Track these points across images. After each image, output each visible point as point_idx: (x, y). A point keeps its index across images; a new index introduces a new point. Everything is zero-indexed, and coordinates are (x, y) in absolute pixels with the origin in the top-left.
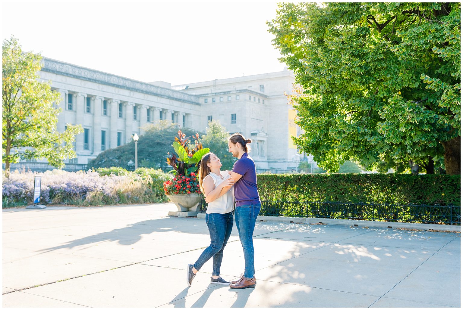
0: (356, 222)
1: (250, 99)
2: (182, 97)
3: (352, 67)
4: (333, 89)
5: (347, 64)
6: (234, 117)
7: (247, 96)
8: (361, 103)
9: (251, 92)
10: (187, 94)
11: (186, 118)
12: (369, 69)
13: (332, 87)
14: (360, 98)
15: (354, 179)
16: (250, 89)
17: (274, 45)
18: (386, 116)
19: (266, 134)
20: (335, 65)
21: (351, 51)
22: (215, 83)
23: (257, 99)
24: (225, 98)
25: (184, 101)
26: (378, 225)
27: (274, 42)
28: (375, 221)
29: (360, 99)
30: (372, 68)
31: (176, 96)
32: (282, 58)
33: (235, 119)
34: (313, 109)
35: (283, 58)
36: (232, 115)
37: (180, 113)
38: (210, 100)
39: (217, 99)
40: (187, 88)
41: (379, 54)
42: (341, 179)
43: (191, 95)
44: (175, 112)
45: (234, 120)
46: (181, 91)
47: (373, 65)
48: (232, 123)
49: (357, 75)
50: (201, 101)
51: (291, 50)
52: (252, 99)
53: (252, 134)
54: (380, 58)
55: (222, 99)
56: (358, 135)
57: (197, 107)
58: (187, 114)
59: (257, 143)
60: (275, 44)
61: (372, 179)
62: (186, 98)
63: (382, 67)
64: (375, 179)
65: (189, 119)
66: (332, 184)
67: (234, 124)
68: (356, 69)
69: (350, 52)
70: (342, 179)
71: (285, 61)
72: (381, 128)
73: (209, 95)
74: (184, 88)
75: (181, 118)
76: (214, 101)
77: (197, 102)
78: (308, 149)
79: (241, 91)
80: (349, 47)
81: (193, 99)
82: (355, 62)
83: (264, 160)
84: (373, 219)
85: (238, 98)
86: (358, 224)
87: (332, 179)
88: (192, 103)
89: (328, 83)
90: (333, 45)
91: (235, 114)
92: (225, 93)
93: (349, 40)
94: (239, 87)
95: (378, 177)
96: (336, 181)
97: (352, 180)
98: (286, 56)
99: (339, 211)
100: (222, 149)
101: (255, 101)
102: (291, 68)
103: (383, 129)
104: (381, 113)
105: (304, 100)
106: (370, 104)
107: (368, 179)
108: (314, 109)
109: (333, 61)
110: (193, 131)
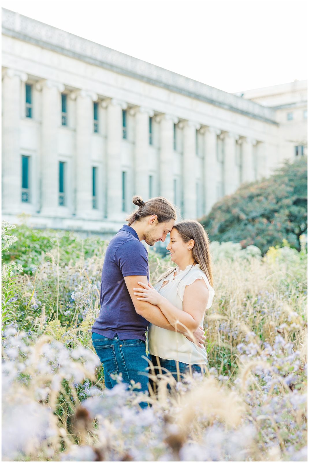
50: (280, 116)
73: (297, 106)
81: (267, 114)
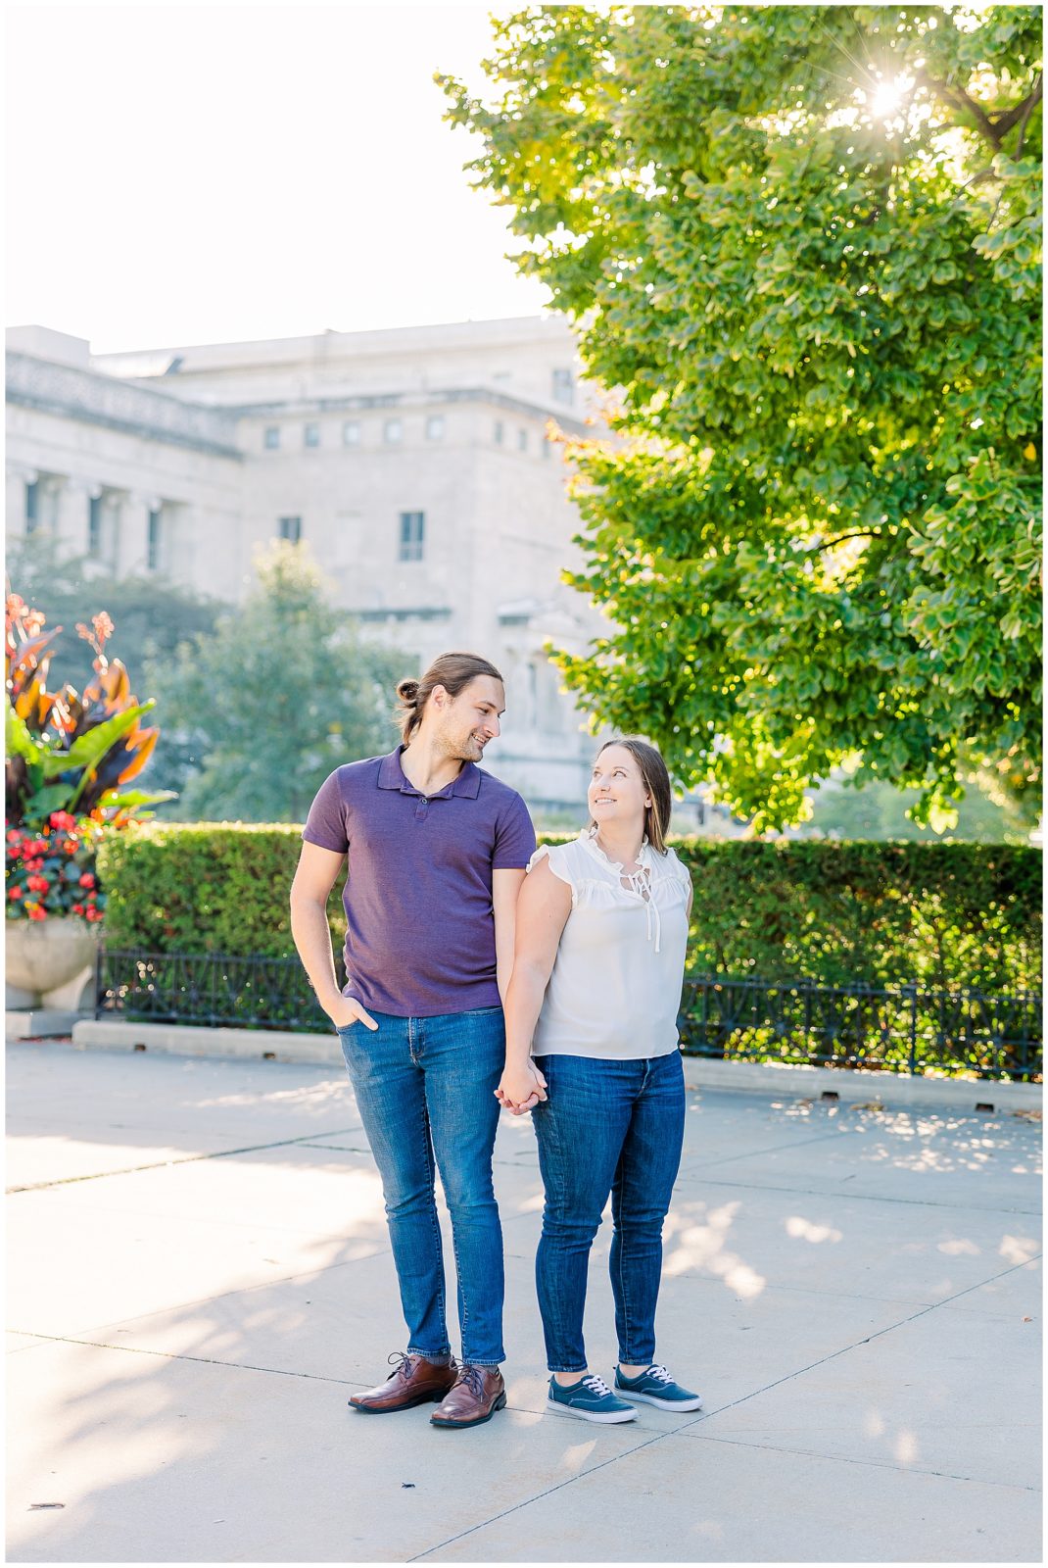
0: (831, 1077)
1: (499, 435)
2: (147, 412)
3: (807, 318)
4: (733, 418)
5: (780, 299)
6: (412, 527)
7: (480, 422)
8: (856, 493)
9: (506, 402)
10: (170, 399)
11: (164, 524)
12: (895, 330)
13: (727, 407)
14: (849, 467)
15: (830, 867)
16: (501, 387)
17: (480, 188)
18: (944, 563)
19: (579, 620)
20: (729, 305)
21: (805, 240)
22: (323, 352)
23: (535, 439)
24: (370, 429)
25: (156, 435)
26: (930, 1096)
27: (477, 176)
28: (920, 1074)
29: (849, 474)
30: (906, 329)
31: (113, 404)
32: (525, 253)
33: (421, 536)
34: (659, 515)
35: (531, 254)
36: (406, 518)
37: (135, 498)
38: (291, 435)
39: (330, 432)
40: (175, 368)
41: (939, 262)
42: (769, 866)
43: (194, 407)
44: (108, 490)
45: (413, 545)
46: (140, 384)
47: (913, 313)
48: (405, 556)
49: (834, 359)
50: (248, 436)
51: (560, 213)
52: (511, 439)
53: (508, 621)
54: (939, 280)
55: (353, 434)
56: (843, 643)
57: (225, 468)
58: (169, 504)
59: (532, 667)
60: (484, 183)
61: (912, 871)
62: (169, 418)
63: (951, 325)
64: (926, 868)
65: (177, 531)
66: (727, 890)
67: (411, 566)
68: (824, 327)
69: (803, 245)
70: (776, 864)
71: (538, 266)
72: (921, 617)
73: (292, 409)
74: (160, 367)
75: (136, 522)
76: (311, 442)
77: (223, 441)
78: (627, 715)
79: (454, 396)
80: (797, 222)
81: (205, 427)
82: (820, 292)
83: (563, 754)
84: (913, 1063)
85: (436, 429)
86: (843, 1089)
87: (727, 865)
88: (198, 445)
89: (709, 385)
90: (723, 206)
91: (421, 516)
92: (369, 402)
93: (802, 188)
94: (444, 374)
95: (943, 862)
96: (746, 878)
97: (821, 873)
98: (540, 245)
99: (758, 1024)
100: (319, 693)
101: (523, 445)
102: (560, 303)
103: (931, 621)
104: (918, 543)
105: (620, 468)
106: (896, 500)
107: (893, 869)
108: (667, 514)
109: (723, 287)
110: (185, 593)
